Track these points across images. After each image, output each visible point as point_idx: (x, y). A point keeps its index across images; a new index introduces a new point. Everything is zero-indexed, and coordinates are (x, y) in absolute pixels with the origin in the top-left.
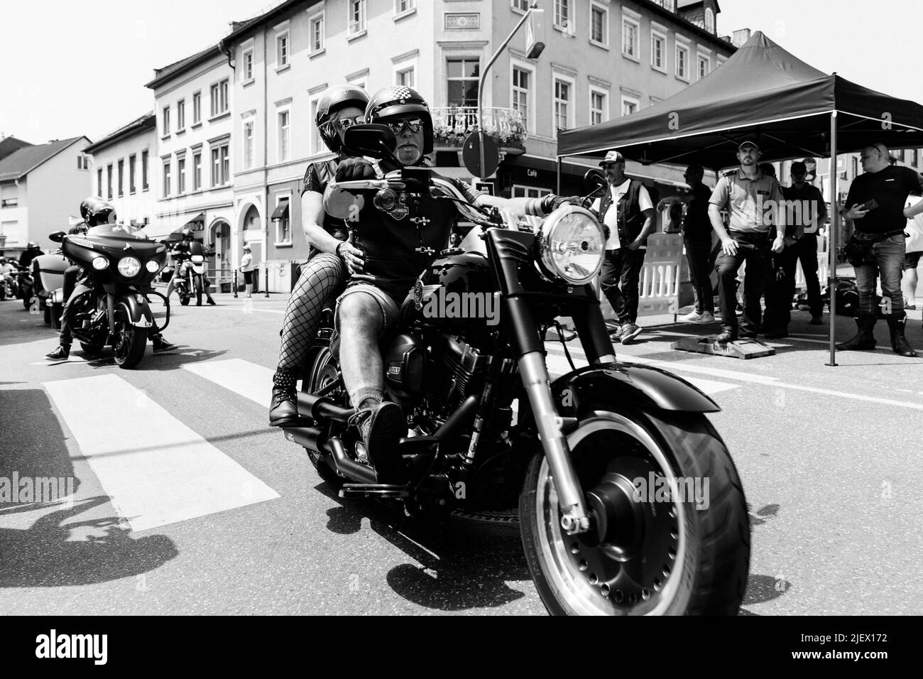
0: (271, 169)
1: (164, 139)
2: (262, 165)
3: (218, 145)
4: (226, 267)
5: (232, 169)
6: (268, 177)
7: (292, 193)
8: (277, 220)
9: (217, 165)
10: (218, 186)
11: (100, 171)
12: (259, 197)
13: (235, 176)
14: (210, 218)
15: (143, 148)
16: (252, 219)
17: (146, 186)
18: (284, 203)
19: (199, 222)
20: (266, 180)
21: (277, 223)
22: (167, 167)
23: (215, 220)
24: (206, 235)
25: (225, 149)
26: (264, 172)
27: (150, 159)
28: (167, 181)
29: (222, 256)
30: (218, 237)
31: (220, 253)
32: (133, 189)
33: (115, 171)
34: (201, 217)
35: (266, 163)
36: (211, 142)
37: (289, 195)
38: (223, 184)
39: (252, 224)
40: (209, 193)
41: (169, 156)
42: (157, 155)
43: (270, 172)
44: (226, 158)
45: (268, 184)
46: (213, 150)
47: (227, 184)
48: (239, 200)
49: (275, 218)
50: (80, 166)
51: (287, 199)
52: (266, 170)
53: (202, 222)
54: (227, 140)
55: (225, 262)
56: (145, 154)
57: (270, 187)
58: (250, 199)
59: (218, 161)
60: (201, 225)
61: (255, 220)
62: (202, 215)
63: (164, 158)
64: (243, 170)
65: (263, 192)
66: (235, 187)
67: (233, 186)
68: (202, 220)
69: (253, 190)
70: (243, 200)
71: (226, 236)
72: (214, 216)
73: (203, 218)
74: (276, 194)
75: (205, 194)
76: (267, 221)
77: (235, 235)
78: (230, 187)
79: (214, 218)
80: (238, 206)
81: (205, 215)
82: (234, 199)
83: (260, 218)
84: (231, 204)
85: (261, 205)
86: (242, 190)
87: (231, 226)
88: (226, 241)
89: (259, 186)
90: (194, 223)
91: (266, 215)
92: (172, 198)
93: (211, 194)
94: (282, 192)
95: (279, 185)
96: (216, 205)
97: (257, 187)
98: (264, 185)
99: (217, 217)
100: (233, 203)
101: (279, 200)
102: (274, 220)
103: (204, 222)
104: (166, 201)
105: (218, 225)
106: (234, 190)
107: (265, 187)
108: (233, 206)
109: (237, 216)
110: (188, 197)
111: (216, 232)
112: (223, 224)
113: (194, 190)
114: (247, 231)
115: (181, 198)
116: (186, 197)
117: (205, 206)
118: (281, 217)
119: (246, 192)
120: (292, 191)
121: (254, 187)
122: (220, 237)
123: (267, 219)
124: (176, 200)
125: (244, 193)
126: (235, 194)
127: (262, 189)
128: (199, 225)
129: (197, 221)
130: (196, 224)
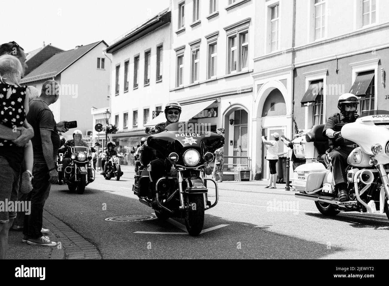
0: (300, 50)
1: (178, 33)
2: (290, 47)
3: (236, 31)
4: (238, 154)
5: (251, 54)
6: (295, 59)
7: (328, 74)
8: (308, 104)
9: (233, 51)
10: (234, 72)
11: (118, 67)
12: (284, 81)
13: (255, 61)
14: (224, 105)
15: (158, 43)
16: (273, 104)
17: (159, 78)
19: (213, 110)
20: (293, 62)
21: (307, 108)
22: (180, 58)
23: (231, 106)
24: (220, 122)
25: (243, 35)
26: (291, 54)
27: (165, 53)
28: (179, 72)
29: (234, 143)
30: (231, 124)
31: (233, 140)
32: (147, 81)
33: (131, 66)
34: (215, 104)
35: (293, 45)
36: (227, 30)
37: (324, 77)
38: (240, 70)
39: (273, 109)
40: (224, 80)
41: (184, 48)
42: (171, 48)
43: (298, 53)
44: (243, 45)
45: (296, 66)
46: (230, 38)
47: (244, 70)
48: (260, 86)
49: (306, 102)
50: (98, 67)
51: (322, 80)
52: (294, 52)
53: (216, 109)
54: (247, 25)
55: (238, 149)
56: (160, 48)
57: (298, 70)
58: (273, 83)
59: (235, 48)
60: (215, 112)
61: (277, 106)
62: (216, 102)
63: (177, 50)
64: (265, 54)
65: (289, 75)
66: (254, 72)
67: (252, 71)
68: (216, 107)
69: (277, 74)
70: (263, 85)
71: (240, 123)
72: (230, 103)
73: (217, 105)
74: (306, 76)
75: (219, 81)
76: (294, 105)
77: (253, 121)
78: (248, 73)
79: (229, 105)
80: (258, 92)
81: (220, 102)
82: (253, 85)
83: (285, 103)
84: (250, 90)
85: (286, 88)
86: (264, 75)
87: (249, 112)
88: (240, 128)
89: (283, 70)
90: (208, 110)
91: (293, 100)
92: (184, 87)
93: (226, 81)
94: (314, 73)
95: (310, 66)
96: (232, 92)
97: (281, 70)
98: (290, 68)
99: (232, 104)
100: (252, 88)
101: (310, 83)
102: (305, 104)
103: (218, 109)
104: (178, 91)
105: (233, 112)
106: (253, 75)
107: (292, 70)
108: (252, 91)
109: (255, 101)
110: (201, 86)
111: (230, 119)
112: (239, 111)
113: (207, 78)
114: (266, 117)
115: (194, 87)
116: (199, 85)
117: (220, 94)
118: (315, 100)
119: (267, 76)
120: (328, 72)
121: (279, 71)
122: (235, 124)
123: (294, 103)
124: (188, 89)
125: (265, 77)
126: (255, 79)
127: (288, 72)
128: (213, 112)
129: (212, 108)
130: (209, 112)
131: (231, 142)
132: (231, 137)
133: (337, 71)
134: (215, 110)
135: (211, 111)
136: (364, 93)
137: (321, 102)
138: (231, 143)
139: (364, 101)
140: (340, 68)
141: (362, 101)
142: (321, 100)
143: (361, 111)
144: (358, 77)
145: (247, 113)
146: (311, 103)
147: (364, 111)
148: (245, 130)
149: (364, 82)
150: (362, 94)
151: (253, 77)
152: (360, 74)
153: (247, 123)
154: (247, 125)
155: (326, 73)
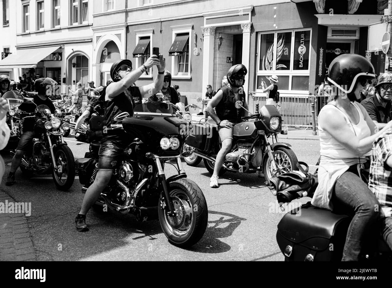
0: (131, 11)
2: (123, 8)
5: (91, 11)
6: (128, 18)
7: (153, 33)
8: (139, 56)
9: (75, 6)
10: (76, 24)
12: (119, 35)
13: (94, 17)
14: (68, 51)
16: (109, 53)
17: (6, 22)
18: (146, 41)
19: (58, 55)
20: (126, 21)
21: (137, 59)
22: (26, 7)
23: (74, 52)
24: (64, 65)
26: (124, 14)
28: (25, 19)
30: (74, 67)
34: (59, 50)
35: (126, 7)
37: (151, 35)
38: (81, 23)
39: (109, 57)
40: (67, 30)
43: (130, 14)
44: (84, 1)
45: (128, 24)
47: (85, 23)
48: (98, 38)
49: (137, 54)
51: (148, 38)
52: (127, 12)
53: (61, 54)
57: (130, 27)
58: (109, 36)
59: (77, 4)
60: (60, 56)
61: (113, 55)
62: (61, 48)
64: (103, 12)
65: (123, 32)
66: (94, 26)
67: (92, 25)
68: (61, 52)
69: (113, 29)
70: (101, 37)
71: (81, 66)
72: (72, 49)
73: (61, 51)
74: (136, 33)
75: (63, 31)
76: (127, 56)
77: (93, 66)
78: (88, 26)
79: (72, 51)
80: (97, 43)
81: (64, 48)
82: (92, 36)
83: (120, 53)
84: (90, 40)
85: (121, 41)
86: (102, 29)
87: (90, 58)
88: (81, 71)
89: (118, 26)
90: (53, 55)
91: (126, 51)
92: (30, 33)
93: (69, 31)
94: (143, 31)
95: (140, 25)
96: (74, 41)
97: (116, 26)
98: (124, 25)
99: (74, 50)
100: (92, 39)
101: (140, 39)
102: (136, 56)
103: (62, 54)
104: (25, 36)
105: (75, 57)
106: (93, 28)
107: (125, 27)
108: (91, 41)
109: (95, 50)
110: (46, 33)
111: (73, 63)
112: (81, 56)
113: (52, 27)
114: (104, 63)
115: (40, 33)
116: (44, 33)
117: (64, 41)
118: (144, 53)
119: (105, 30)
120: (154, 31)
121: (114, 26)
122: (77, 67)
123: (126, 54)
124: (35, 35)
125: (103, 31)
126: (95, 32)
127: (122, 28)
128: (58, 56)
129: (56, 53)
130: (54, 56)
131: (74, 81)
132: (74, 78)
133: (161, 31)
134: (59, 55)
135: (56, 55)
136: (182, 51)
137: (148, 54)
138: (74, 83)
139: (180, 56)
140: (163, 29)
141: (179, 56)
142: (148, 53)
143: (179, 63)
144: (177, 37)
145: (88, 59)
146: (141, 55)
147: (181, 63)
148: (86, 73)
149: (181, 41)
150: (180, 51)
151: (93, 29)
152: (178, 35)
153: (88, 67)
154: (88, 69)
155: (152, 32)
